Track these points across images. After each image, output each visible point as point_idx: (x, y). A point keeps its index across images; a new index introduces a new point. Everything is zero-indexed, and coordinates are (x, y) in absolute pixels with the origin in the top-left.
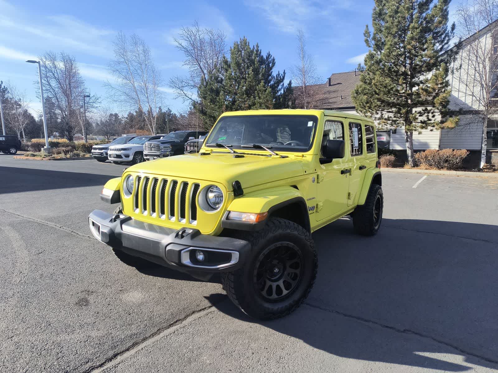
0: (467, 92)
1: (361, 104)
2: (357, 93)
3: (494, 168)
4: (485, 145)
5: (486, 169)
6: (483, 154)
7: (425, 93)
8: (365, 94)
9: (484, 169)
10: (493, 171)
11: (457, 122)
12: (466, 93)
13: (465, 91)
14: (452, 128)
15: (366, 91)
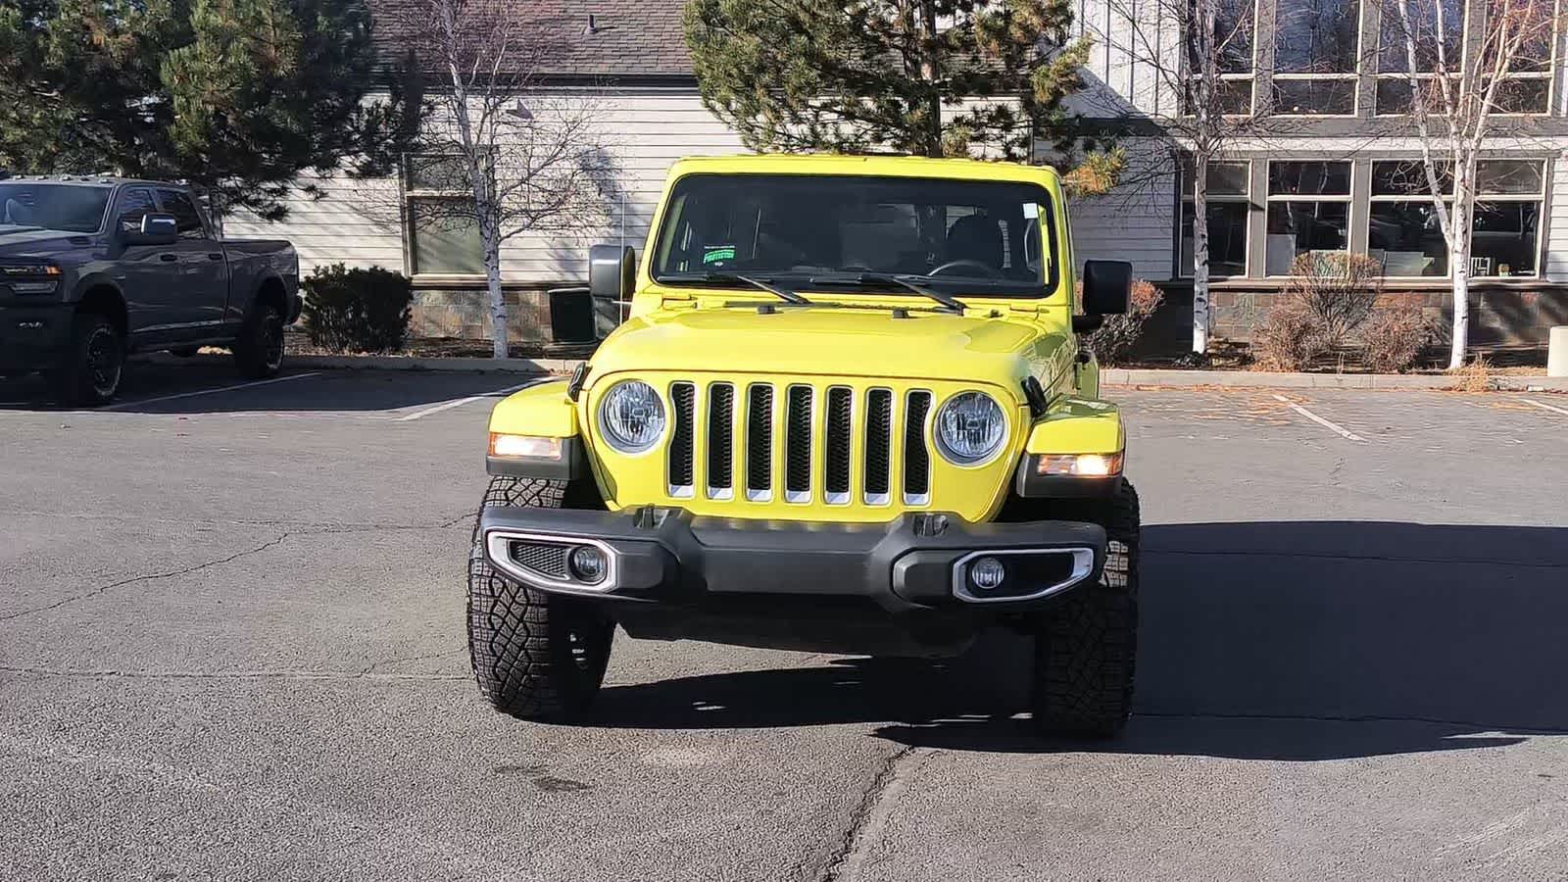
0: (1136, 49)
1: (734, 71)
2: (706, 19)
3: (1240, 351)
4: (1204, 264)
5: (1217, 356)
6: (1200, 300)
7: (994, 45)
8: (752, 30)
9: (1211, 355)
10: (1241, 364)
11: (1118, 169)
12: (1133, 55)
13: (1128, 47)
14: (1101, 195)
15: (755, 16)
